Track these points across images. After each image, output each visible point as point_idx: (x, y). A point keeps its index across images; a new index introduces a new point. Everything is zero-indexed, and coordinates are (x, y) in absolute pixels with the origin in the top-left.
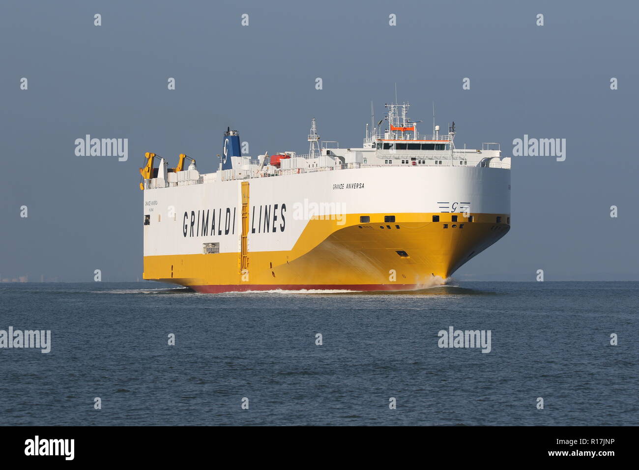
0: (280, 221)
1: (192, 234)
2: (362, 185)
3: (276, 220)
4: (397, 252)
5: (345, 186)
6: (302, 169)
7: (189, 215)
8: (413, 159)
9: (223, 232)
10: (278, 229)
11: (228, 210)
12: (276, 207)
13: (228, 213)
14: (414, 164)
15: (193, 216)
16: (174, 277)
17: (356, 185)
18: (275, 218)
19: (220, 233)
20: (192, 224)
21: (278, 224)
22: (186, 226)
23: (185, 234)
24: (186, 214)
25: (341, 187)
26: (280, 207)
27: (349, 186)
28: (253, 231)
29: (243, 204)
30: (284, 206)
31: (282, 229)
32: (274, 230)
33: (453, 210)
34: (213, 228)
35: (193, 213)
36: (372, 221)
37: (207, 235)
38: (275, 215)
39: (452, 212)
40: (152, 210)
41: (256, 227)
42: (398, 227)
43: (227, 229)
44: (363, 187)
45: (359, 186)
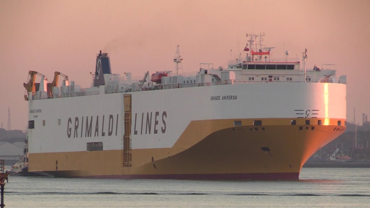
0: (161, 124)
1: (76, 135)
2: (235, 97)
3: (157, 124)
4: (262, 148)
5: (221, 98)
6: (181, 84)
7: (73, 120)
8: (270, 77)
9: (107, 134)
10: (160, 131)
11: (111, 117)
12: (157, 114)
13: (111, 119)
14: (271, 80)
15: (77, 121)
16: (59, 170)
17: (230, 97)
18: (157, 123)
19: (103, 134)
20: (76, 127)
21: (159, 128)
22: (70, 129)
23: (69, 136)
24: (70, 120)
25: (218, 98)
26: (161, 114)
27: (224, 98)
28: (136, 133)
29: (125, 112)
30: (165, 114)
31: (163, 131)
32: (156, 132)
33: (307, 116)
34: (97, 130)
35: (77, 119)
36: (243, 124)
37: (91, 136)
38: (157, 120)
39: (306, 117)
40: (36, 117)
41: (138, 129)
42: (263, 129)
43: (110, 131)
44: (236, 98)
45: (233, 98)
